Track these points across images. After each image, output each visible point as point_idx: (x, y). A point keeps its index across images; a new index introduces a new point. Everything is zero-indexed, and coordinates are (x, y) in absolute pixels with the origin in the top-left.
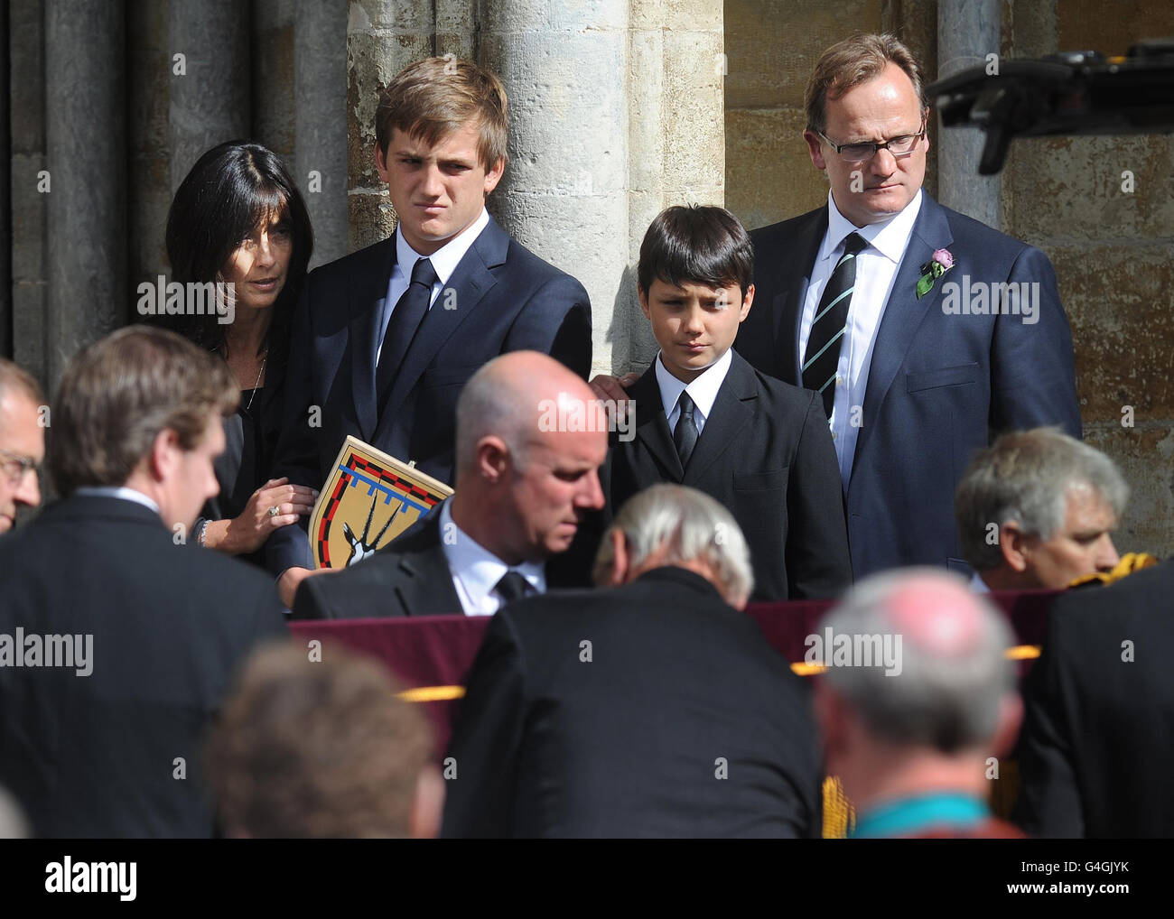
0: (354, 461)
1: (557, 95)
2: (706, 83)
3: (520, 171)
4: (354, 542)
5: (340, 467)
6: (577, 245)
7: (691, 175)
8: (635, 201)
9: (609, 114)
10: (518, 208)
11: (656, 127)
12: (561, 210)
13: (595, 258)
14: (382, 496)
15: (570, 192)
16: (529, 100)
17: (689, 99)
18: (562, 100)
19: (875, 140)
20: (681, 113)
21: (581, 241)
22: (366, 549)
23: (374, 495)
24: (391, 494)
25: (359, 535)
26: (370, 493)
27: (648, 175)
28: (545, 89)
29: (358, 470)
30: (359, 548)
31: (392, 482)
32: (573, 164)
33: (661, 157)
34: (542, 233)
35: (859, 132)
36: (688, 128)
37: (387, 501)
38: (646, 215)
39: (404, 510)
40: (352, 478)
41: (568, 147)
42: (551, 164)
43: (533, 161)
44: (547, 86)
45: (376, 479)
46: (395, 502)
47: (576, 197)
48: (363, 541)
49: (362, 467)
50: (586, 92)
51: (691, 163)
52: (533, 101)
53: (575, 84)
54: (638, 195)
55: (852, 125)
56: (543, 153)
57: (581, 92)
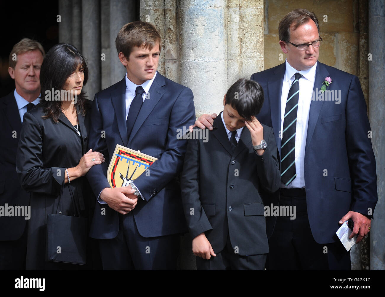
0: (120, 152)
1: (200, 28)
2: (256, 25)
3: (188, 53)
4: (123, 178)
5: (116, 155)
6: (207, 77)
7: (250, 55)
8: (229, 63)
9: (218, 35)
10: (188, 65)
11: (237, 39)
12: (201, 66)
13: (213, 82)
14: (131, 162)
15: (204, 60)
16: (191, 30)
17: (249, 30)
18: (201, 30)
19: (308, 43)
20: (246, 34)
21: (208, 76)
22: (128, 180)
23: (129, 162)
24: (134, 161)
25: (125, 176)
26: (127, 162)
27: (234, 55)
28: (196, 27)
29: (122, 155)
30: (125, 180)
31: (134, 158)
32: (205, 51)
33: (238, 49)
34: (195, 73)
35: (304, 40)
36: (249, 40)
37: (133, 164)
38: (233, 67)
39: (139, 166)
40: (121, 158)
41: (204, 45)
42: (198, 51)
43: (192, 50)
44: (196, 25)
45: (129, 157)
46: (136, 164)
47: (206, 62)
48: (127, 178)
49: (124, 154)
50: (209, 27)
51: (250, 51)
52: (192, 30)
53: (206, 25)
54: (231, 61)
55: (300, 38)
56: (195, 47)
57: (208, 28)
